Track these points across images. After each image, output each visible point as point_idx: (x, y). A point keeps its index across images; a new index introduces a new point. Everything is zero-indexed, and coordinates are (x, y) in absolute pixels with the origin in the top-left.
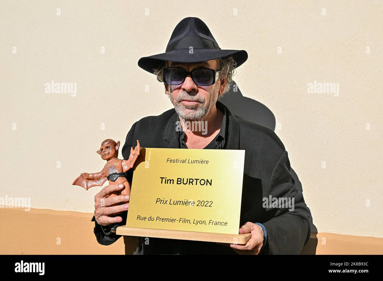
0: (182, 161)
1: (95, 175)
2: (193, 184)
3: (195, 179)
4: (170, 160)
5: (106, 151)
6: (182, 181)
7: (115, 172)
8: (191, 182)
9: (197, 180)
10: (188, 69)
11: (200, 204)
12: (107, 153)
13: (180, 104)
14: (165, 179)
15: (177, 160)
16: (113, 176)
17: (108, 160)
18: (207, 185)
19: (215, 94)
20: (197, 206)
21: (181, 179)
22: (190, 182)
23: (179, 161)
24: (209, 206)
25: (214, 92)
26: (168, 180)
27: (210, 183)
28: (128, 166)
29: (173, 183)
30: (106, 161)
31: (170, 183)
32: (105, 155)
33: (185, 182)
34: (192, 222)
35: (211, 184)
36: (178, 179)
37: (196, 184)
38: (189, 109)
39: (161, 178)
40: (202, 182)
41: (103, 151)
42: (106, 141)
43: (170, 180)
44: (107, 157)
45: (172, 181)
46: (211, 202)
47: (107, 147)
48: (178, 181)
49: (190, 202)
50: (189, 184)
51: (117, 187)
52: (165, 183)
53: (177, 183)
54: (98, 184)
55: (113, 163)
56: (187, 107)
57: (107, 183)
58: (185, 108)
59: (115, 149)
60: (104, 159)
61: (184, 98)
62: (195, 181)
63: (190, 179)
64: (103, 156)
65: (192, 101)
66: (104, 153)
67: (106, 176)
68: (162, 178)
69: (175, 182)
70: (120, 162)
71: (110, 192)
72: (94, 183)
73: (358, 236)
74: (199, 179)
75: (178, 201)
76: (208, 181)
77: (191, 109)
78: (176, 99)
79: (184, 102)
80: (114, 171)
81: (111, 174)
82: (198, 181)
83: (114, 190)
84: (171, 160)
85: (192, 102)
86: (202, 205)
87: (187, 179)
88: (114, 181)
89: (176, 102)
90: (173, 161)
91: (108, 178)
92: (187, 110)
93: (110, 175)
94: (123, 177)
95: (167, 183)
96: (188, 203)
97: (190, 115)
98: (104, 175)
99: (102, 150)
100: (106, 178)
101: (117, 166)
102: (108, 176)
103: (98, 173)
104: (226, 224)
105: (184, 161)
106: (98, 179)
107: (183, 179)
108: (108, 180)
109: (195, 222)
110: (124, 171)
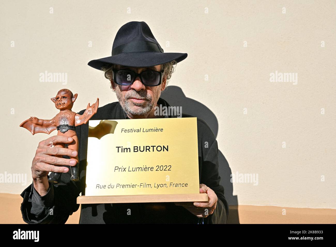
0: (137, 130)
1: (45, 122)
2: (150, 151)
3: (151, 146)
4: (124, 130)
5: (62, 101)
6: (139, 149)
7: (66, 124)
8: (148, 149)
9: (153, 147)
10: (137, 72)
11: (159, 169)
12: (63, 102)
13: (129, 100)
14: (121, 148)
15: (131, 130)
16: (64, 127)
17: (62, 110)
18: (164, 151)
19: (159, 92)
20: (156, 170)
21: (137, 147)
22: (146, 149)
23: (134, 130)
24: (168, 170)
25: (158, 90)
26: (124, 148)
27: (167, 148)
28: (81, 121)
29: (130, 152)
30: (59, 111)
31: (127, 152)
32: (60, 104)
33: (142, 149)
34: (153, 185)
35: (167, 150)
36: (134, 147)
37: (153, 151)
38: (137, 106)
39: (116, 147)
40: (159, 148)
41: (59, 100)
42: (64, 90)
43: (126, 148)
44: (62, 107)
45: (128, 150)
46: (170, 167)
47: (64, 97)
48: (134, 149)
49: (149, 168)
50: (146, 151)
51: (66, 139)
52: (122, 152)
53: (134, 151)
54: (45, 131)
55: (66, 114)
56: (135, 105)
57: (56, 132)
58: (133, 105)
59: (71, 100)
60: (58, 109)
61: (133, 96)
62: (151, 148)
63: (146, 147)
64: (58, 105)
65: (140, 99)
66: (60, 102)
67: (55, 126)
68: (118, 147)
69: (132, 150)
70: (73, 115)
71: (58, 142)
72: (42, 129)
73: (296, 207)
74: (155, 146)
75: (137, 168)
76: (164, 147)
77: (139, 106)
78: (124, 96)
79: (132, 100)
80: (65, 122)
81: (62, 125)
82: (155, 148)
83: (61, 142)
84: (126, 130)
85: (140, 101)
86: (161, 169)
87: (144, 147)
88: (64, 133)
89: (124, 99)
90: (127, 131)
91: (58, 128)
92: (135, 107)
93: (60, 126)
94: (73, 130)
95: (124, 152)
96: (147, 169)
97: (138, 112)
98: (54, 124)
99: (57, 98)
100: (55, 128)
101: (70, 118)
102: (58, 125)
103: (47, 120)
104: (186, 185)
105: (138, 130)
106: (47, 126)
107: (140, 147)
108: (58, 130)
109: (156, 186)
110: (76, 125)
